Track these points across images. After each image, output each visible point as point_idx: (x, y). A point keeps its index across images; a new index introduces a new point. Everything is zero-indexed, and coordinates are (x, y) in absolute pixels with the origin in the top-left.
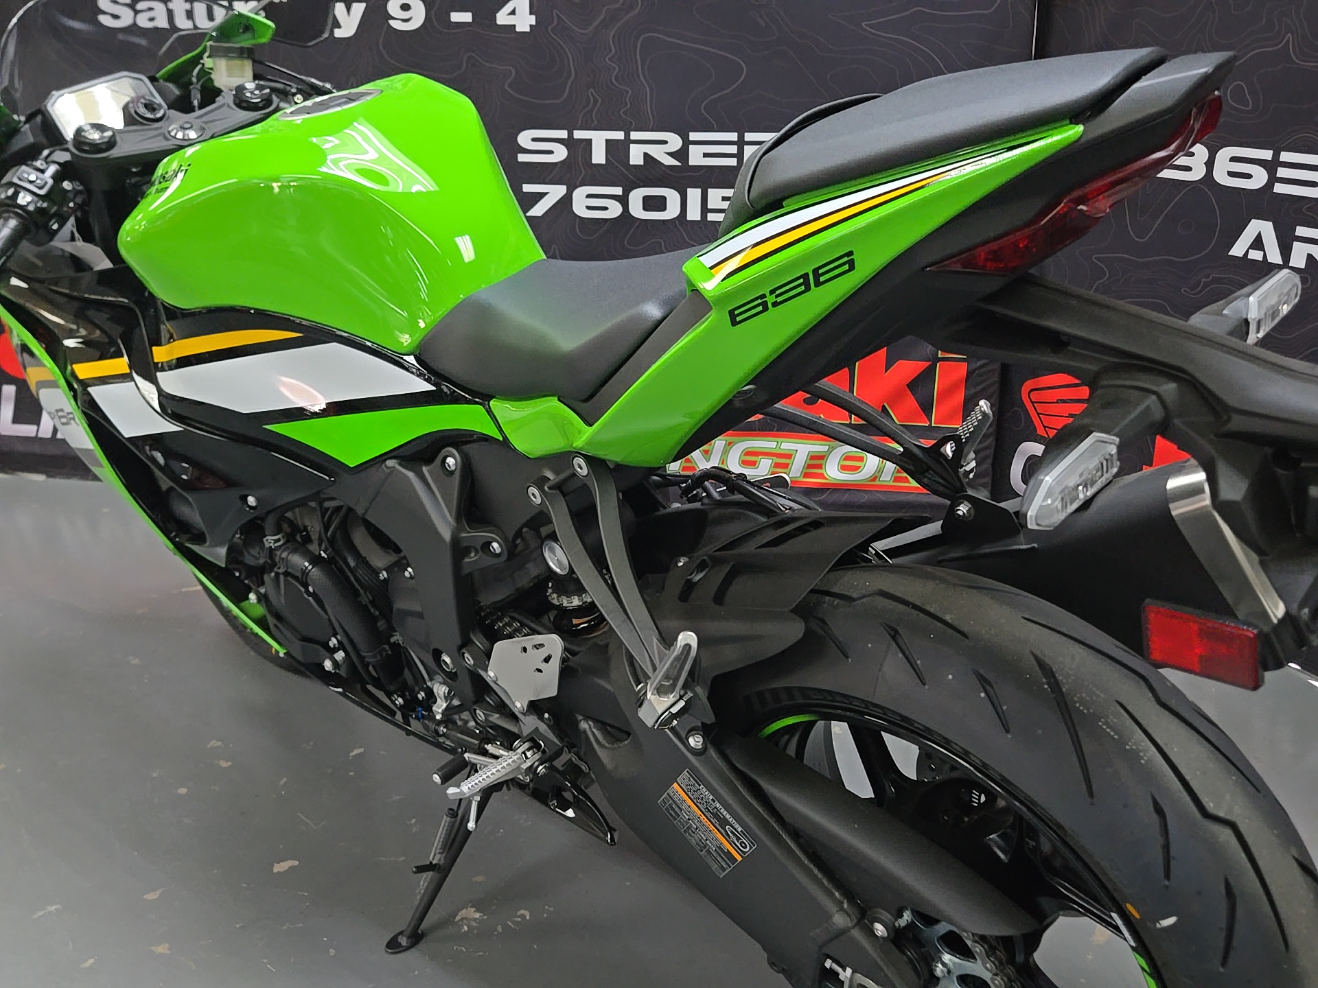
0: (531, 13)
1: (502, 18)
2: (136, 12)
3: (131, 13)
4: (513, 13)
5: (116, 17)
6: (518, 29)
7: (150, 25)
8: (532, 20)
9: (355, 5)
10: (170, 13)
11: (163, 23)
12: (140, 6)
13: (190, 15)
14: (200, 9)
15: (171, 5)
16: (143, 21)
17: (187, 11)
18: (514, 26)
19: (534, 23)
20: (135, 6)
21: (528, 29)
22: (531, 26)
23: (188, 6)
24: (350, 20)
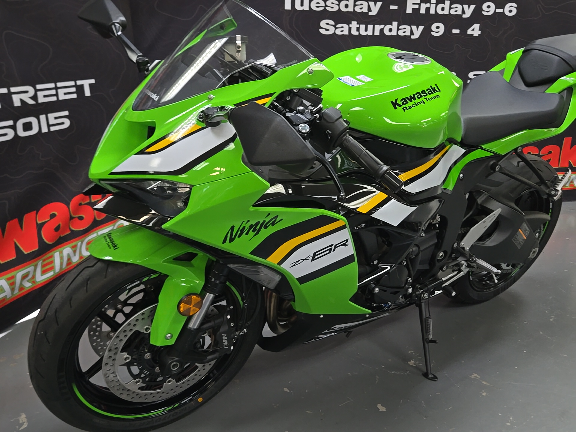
0: (479, 30)
1: (469, 32)
2: (336, 28)
3: (334, 28)
4: (473, 30)
5: (327, 30)
6: (474, 36)
7: (341, 33)
8: (480, 32)
9: (420, 27)
10: (350, 29)
11: (346, 32)
12: (337, 26)
13: (358, 29)
14: (363, 27)
15: (350, 26)
16: (338, 32)
17: (357, 28)
18: (473, 34)
19: (480, 33)
20: (336, 26)
21: (477, 36)
22: (479, 34)
23: (358, 26)
24: (417, 32)
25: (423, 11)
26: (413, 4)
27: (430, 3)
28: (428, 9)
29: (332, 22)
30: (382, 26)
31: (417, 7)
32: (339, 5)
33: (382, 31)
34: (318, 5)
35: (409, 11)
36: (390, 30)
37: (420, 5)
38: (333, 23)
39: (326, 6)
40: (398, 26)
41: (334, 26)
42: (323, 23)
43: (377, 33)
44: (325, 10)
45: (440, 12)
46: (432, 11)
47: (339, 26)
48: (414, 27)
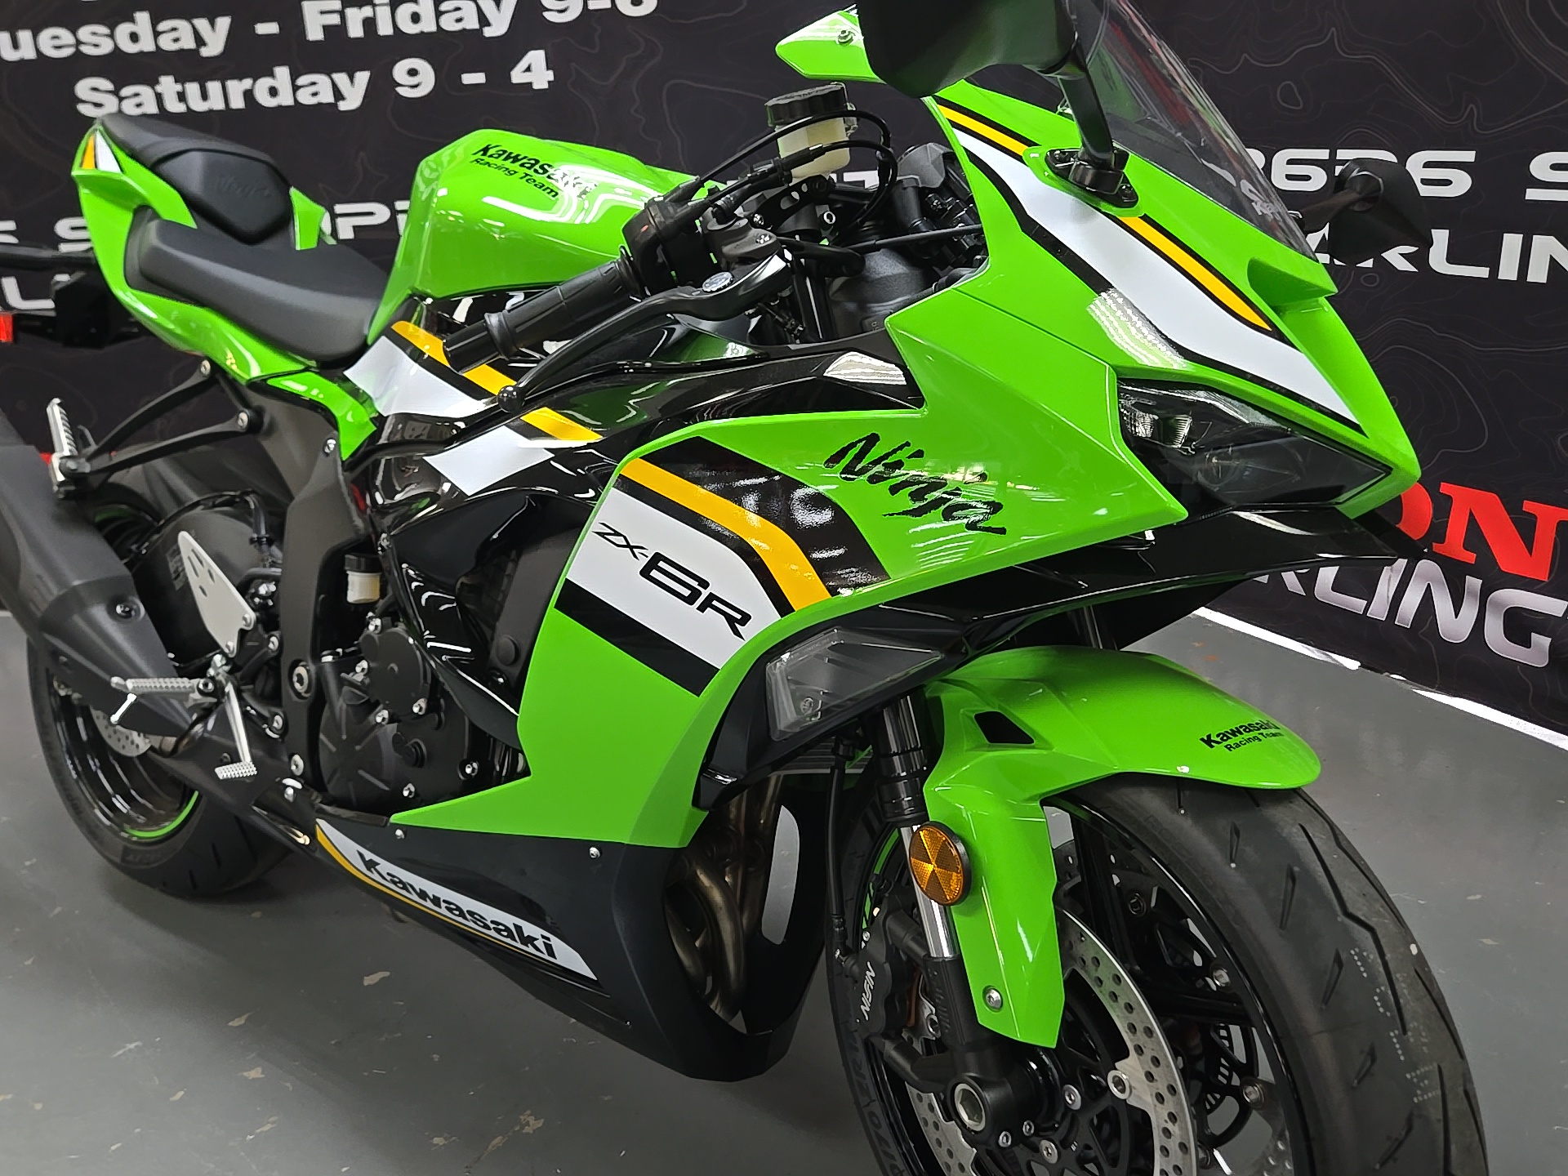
0: (548, 69)
1: (517, 76)
2: (121, 99)
3: (114, 100)
4: (528, 69)
5: (98, 105)
6: (535, 87)
7: (137, 111)
8: (550, 76)
9: (358, 74)
10: (159, 97)
11: (151, 108)
12: (123, 93)
13: (182, 97)
15: (159, 88)
16: (129, 109)
17: (178, 93)
18: (531, 84)
19: (551, 78)
20: (119, 93)
21: (546, 86)
22: (549, 82)
23: (179, 87)
24: (354, 91)
25: (356, 31)
26: (322, 13)
27: (374, 6)
28: (370, 24)
29: (105, 84)
30: (247, 83)
31: (335, 20)
32: (112, 36)
33: (249, 95)
34: (57, 42)
35: (315, 33)
36: (273, 92)
37: (342, 14)
38: (108, 85)
39: (79, 43)
40: (294, 77)
41: (116, 92)
42: (83, 88)
43: (238, 103)
44: (78, 53)
45: (409, 28)
46: (385, 29)
47: (125, 91)
48: (341, 78)
